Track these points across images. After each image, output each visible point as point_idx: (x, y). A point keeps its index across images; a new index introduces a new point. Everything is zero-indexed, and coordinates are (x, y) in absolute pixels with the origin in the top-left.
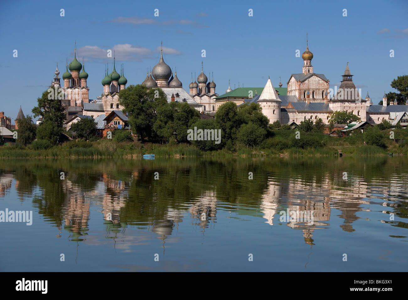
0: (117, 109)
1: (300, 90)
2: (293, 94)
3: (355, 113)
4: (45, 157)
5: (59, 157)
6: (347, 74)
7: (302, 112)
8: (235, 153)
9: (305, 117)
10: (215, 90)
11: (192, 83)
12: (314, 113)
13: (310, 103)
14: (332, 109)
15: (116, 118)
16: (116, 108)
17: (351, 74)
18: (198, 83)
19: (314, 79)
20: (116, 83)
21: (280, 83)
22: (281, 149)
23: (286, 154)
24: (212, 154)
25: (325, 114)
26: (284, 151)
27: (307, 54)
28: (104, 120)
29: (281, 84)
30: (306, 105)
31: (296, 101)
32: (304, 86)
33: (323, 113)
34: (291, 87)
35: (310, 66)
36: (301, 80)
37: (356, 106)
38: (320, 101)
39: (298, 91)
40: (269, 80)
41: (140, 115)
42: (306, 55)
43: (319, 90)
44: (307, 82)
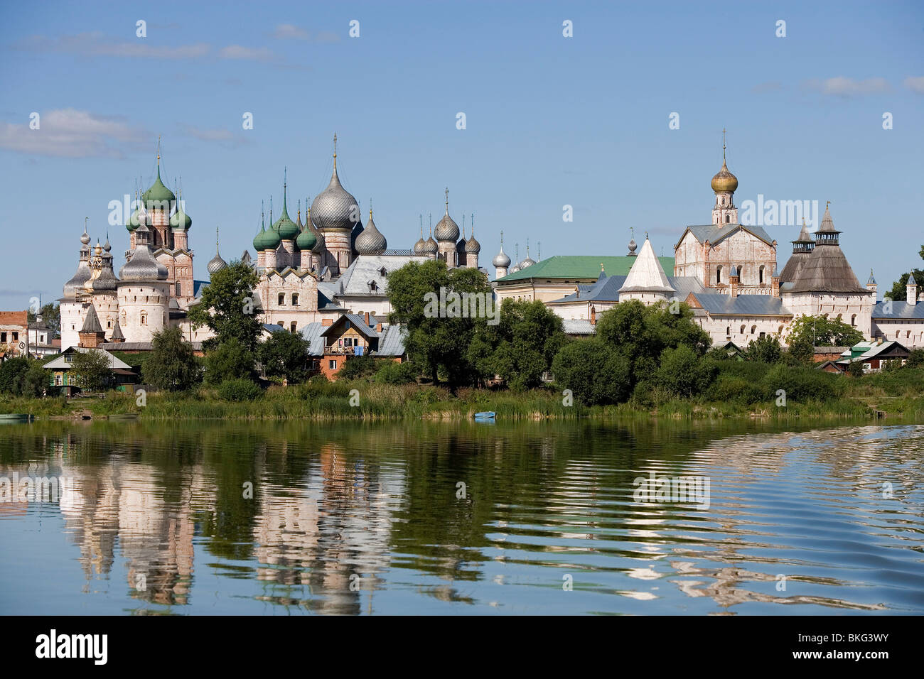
0: (293, 307)
1: (708, 263)
2: (689, 273)
3: (846, 320)
4: (262, 416)
5: (290, 418)
6: (825, 229)
7: (721, 317)
8: (651, 411)
9: (728, 328)
10: (477, 258)
11: (422, 241)
12: (748, 318)
13: (738, 295)
14: (790, 310)
15: (348, 332)
16: (291, 303)
17: (837, 230)
18: (436, 241)
19: (742, 239)
20: (290, 244)
21: (632, 242)
22: (749, 403)
23: (763, 413)
24: (606, 413)
25: (774, 322)
26: (758, 406)
27: (724, 180)
28: (321, 336)
29: (634, 245)
30: (729, 300)
31: (698, 289)
32: (718, 255)
33: (770, 318)
34: (683, 257)
35: (730, 206)
36: (712, 241)
37: (847, 303)
38: (754, 289)
39: (703, 266)
40: (647, 242)
41: (439, 327)
42: (723, 182)
43: (752, 263)
44: (723, 244)
